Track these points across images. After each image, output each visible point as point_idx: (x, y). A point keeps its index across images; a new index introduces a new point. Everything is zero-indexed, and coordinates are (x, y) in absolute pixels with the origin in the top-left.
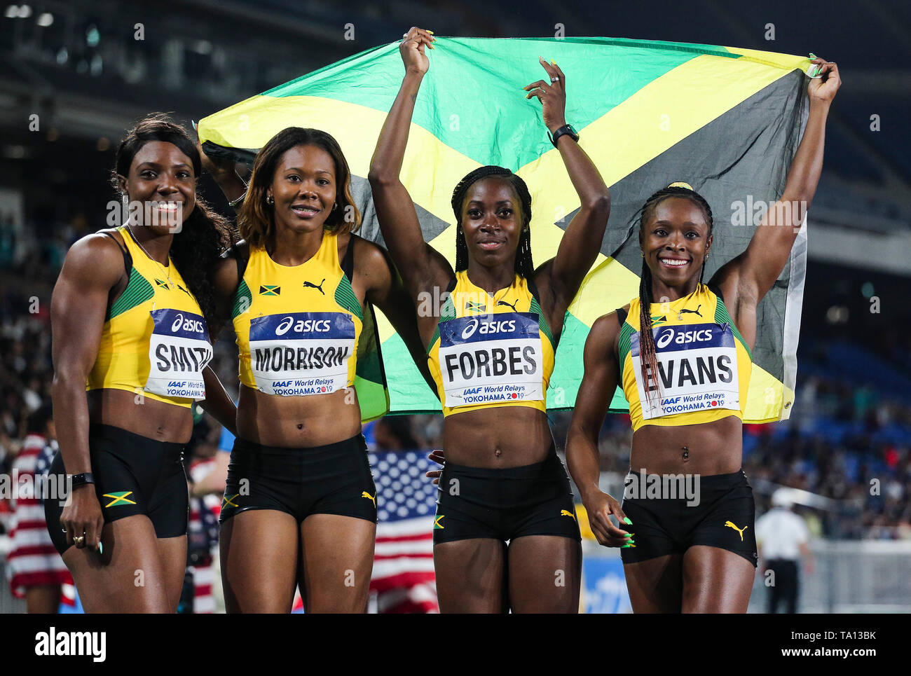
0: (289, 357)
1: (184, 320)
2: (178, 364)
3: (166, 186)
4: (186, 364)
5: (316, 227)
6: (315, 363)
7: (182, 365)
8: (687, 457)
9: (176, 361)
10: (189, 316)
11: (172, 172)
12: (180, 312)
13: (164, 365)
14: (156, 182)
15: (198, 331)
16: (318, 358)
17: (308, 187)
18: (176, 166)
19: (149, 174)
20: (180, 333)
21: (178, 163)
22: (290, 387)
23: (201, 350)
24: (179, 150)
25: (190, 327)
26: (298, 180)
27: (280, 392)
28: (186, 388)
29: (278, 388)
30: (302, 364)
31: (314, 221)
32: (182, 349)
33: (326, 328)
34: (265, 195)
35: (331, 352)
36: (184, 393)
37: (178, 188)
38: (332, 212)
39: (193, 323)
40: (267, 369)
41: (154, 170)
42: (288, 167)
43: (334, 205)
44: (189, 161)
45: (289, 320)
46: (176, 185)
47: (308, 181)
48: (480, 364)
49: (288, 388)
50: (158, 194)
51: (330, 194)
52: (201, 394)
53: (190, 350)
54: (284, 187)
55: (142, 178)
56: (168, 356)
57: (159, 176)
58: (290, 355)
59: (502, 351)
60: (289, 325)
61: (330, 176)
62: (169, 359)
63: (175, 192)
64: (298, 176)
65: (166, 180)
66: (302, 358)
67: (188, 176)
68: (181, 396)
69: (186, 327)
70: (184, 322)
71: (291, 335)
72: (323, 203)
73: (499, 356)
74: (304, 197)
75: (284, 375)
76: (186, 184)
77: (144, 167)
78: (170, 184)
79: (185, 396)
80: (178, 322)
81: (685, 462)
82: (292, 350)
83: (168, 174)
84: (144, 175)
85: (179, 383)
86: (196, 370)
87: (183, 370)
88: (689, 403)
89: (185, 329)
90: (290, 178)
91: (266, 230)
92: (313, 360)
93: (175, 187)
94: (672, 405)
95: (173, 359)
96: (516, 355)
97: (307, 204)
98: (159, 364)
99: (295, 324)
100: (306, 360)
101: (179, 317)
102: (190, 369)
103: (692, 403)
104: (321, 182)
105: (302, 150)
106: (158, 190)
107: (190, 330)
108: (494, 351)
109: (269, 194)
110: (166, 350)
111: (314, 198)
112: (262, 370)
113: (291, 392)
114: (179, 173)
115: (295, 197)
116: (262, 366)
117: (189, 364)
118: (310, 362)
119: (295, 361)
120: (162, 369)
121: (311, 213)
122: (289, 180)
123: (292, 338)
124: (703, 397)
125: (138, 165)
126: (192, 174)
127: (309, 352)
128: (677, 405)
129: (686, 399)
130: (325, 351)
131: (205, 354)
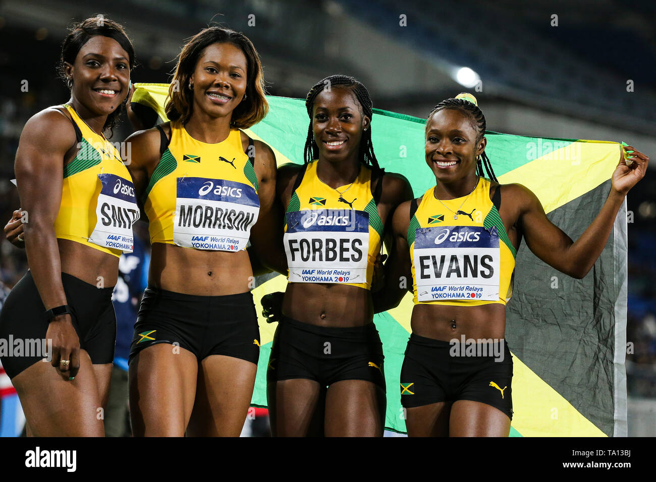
0: (209, 215)
1: (122, 185)
2: (116, 220)
3: (108, 75)
4: (122, 222)
5: (227, 112)
6: (228, 224)
7: (120, 222)
8: (455, 328)
9: (115, 218)
10: (125, 182)
11: (113, 63)
12: (119, 177)
13: (107, 220)
14: (100, 71)
15: (131, 195)
16: (230, 220)
17: (223, 78)
18: (117, 59)
19: (93, 64)
20: (119, 196)
21: (118, 56)
22: (206, 241)
23: (133, 211)
24: (120, 46)
25: (126, 191)
26: (215, 72)
27: (198, 245)
28: (120, 241)
29: (196, 242)
30: (218, 222)
31: (226, 107)
32: (119, 209)
33: (239, 195)
34: (187, 82)
35: (241, 216)
36: (118, 245)
37: (117, 77)
38: (242, 101)
39: (127, 188)
40: (189, 225)
41: (98, 60)
42: (208, 61)
43: (244, 96)
44: (126, 55)
45: (210, 185)
46: (116, 74)
47: (223, 73)
48: (315, 250)
49: (205, 243)
50: (100, 81)
51: (241, 86)
52: (130, 247)
53: (124, 209)
54: (202, 76)
55: (88, 67)
56: (110, 213)
57: (102, 65)
58: (209, 212)
59: (334, 241)
60: (210, 188)
61: (242, 71)
62: (111, 216)
63: (115, 80)
64: (215, 69)
65: (108, 70)
66: (219, 216)
67: (125, 67)
68: (116, 248)
69: (123, 190)
70: (122, 187)
71: (211, 196)
72: (235, 93)
73: (331, 245)
74: (218, 85)
75: (202, 231)
76: (123, 75)
77: (89, 57)
78: (111, 73)
79: (118, 248)
80: (118, 186)
81: (454, 331)
82: (211, 209)
83: (109, 65)
84: (89, 63)
85: (116, 237)
86: (129, 228)
87: (120, 226)
88: (452, 292)
89: (123, 192)
90: (208, 69)
91: (186, 111)
92: (226, 221)
93: (115, 76)
94: (439, 292)
95: (113, 217)
96: (346, 245)
97: (221, 92)
98: (103, 219)
99: (214, 188)
100: (222, 219)
101: (119, 182)
102: (125, 227)
103: (455, 292)
104: (233, 75)
105: (221, 47)
106: (101, 77)
107: (126, 193)
108: (328, 241)
109: (191, 82)
110: (109, 209)
111: (227, 87)
112: (184, 226)
113: (207, 246)
114: (118, 65)
115: (211, 85)
116: (185, 222)
117: (124, 222)
118: (224, 222)
119: (213, 219)
120: (105, 224)
121: (223, 100)
122: (207, 71)
123: (211, 199)
124: (465, 288)
125: (85, 55)
126: (129, 66)
127: (224, 213)
128: (443, 292)
129: (451, 289)
130: (237, 214)
131: (135, 214)
